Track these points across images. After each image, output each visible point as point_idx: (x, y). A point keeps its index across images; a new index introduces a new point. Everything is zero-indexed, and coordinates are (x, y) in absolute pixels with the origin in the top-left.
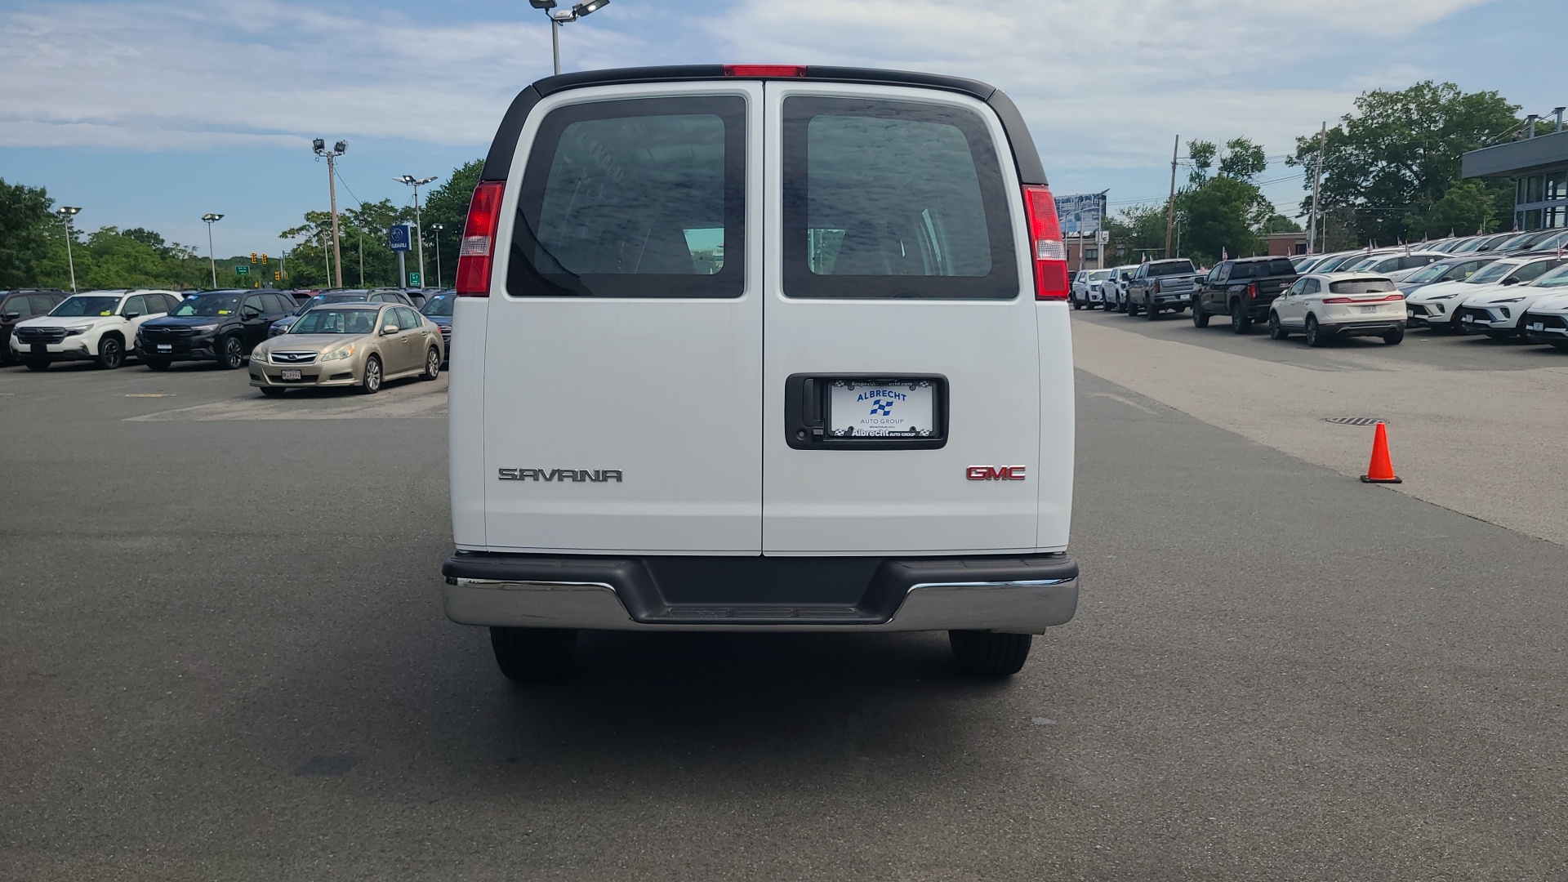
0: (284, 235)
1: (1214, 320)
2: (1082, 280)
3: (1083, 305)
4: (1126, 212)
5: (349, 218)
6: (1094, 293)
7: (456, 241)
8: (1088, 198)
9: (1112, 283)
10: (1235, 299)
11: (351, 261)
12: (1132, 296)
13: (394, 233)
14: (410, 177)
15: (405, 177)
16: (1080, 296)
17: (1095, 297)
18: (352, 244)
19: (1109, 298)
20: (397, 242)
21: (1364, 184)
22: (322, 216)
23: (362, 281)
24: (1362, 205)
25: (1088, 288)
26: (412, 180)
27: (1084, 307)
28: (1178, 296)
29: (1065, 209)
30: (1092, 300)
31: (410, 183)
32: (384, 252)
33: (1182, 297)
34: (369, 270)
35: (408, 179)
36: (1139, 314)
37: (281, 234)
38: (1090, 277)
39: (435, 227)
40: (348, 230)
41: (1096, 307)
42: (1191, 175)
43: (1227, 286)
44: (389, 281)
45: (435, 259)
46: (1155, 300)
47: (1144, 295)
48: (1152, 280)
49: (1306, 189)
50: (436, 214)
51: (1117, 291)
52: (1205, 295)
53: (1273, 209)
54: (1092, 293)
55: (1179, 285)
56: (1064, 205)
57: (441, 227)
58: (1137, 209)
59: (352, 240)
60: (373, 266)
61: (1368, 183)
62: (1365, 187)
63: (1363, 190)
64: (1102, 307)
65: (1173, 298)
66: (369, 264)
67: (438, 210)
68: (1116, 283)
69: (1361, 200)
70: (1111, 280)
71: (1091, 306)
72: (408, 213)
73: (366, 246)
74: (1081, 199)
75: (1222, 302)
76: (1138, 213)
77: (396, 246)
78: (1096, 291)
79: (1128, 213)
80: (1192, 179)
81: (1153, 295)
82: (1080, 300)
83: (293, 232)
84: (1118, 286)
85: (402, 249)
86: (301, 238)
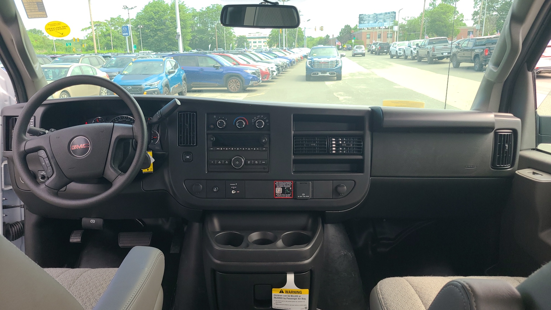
0: (83, 30)
1: (462, 65)
2: (394, 46)
3: (394, 56)
4: (404, 19)
5: (106, 23)
6: (400, 52)
7: (147, 32)
8: (389, 13)
9: (409, 47)
10: (477, 56)
11: (108, 40)
12: (420, 53)
13: (123, 29)
14: (126, 6)
15: (124, 6)
16: (393, 53)
17: (400, 53)
18: (108, 33)
19: (407, 54)
20: (125, 33)
21: (497, 6)
22: (96, 23)
23: (112, 48)
24: (496, 15)
25: (397, 50)
26: (127, 8)
27: (395, 57)
28: (442, 54)
29: (380, 17)
30: (399, 55)
31: (126, 9)
32: (121, 36)
33: (444, 54)
34: (115, 44)
35: (125, 7)
36: (422, 61)
37: (81, 29)
38: (398, 45)
39: (139, 26)
40: (106, 28)
41: (400, 58)
42: (430, 3)
43: (472, 50)
44: (123, 48)
45: (140, 39)
46: (432, 55)
47: (426, 53)
48: (429, 47)
49: (474, 8)
50: (139, 21)
51: (412, 51)
52: (459, 53)
53: (463, 16)
54: (399, 52)
55: (443, 49)
56: (380, 16)
57: (142, 27)
58: (408, 17)
59: (108, 32)
60: (117, 42)
61: (498, 6)
62: (497, 8)
63: (496, 9)
64: (403, 57)
65: (440, 55)
66: (115, 41)
67: (140, 20)
68: (411, 47)
69: (495, 13)
70: (409, 46)
71: (398, 57)
72: (128, 21)
73: (113, 34)
74: (386, 13)
75: (470, 57)
76: (409, 19)
77: (124, 34)
78: (400, 51)
79: (405, 19)
80: (430, 5)
81: (431, 53)
82: (393, 55)
83: (86, 29)
84: (412, 49)
85: (127, 35)
86: (89, 31)
